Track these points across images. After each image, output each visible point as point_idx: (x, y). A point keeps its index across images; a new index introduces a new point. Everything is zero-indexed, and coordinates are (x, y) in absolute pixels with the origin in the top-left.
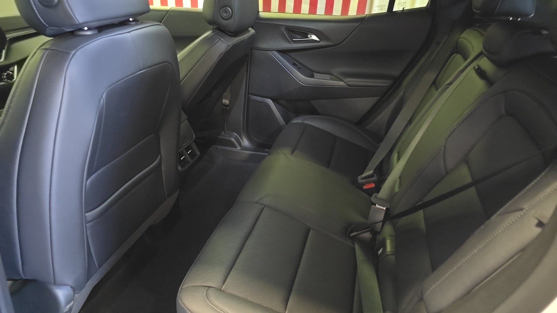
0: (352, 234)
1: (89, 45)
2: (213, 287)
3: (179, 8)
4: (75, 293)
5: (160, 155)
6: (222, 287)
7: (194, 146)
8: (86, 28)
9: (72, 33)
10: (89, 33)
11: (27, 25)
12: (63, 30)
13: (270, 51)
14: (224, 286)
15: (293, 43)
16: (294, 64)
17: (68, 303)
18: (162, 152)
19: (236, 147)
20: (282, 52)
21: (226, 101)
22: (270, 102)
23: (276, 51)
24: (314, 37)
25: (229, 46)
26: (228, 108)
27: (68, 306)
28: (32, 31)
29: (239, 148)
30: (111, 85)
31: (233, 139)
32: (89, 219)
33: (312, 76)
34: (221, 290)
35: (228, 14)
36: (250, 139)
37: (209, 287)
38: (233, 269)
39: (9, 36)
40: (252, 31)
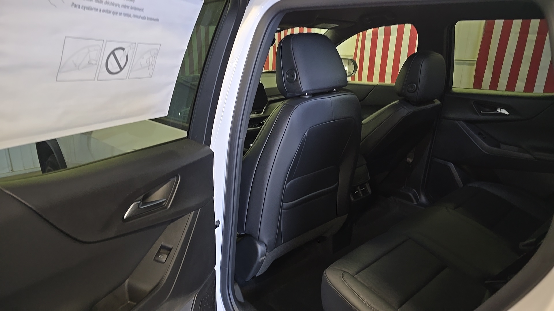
0: (486, 282)
1: (306, 103)
2: (349, 273)
3: (381, 84)
4: (267, 251)
5: (337, 183)
6: (355, 275)
7: (368, 186)
8: (306, 94)
9: (299, 96)
10: (308, 97)
11: (280, 93)
12: (295, 95)
13: (457, 120)
14: (356, 275)
15: (481, 115)
16: (479, 134)
17: (262, 256)
18: (339, 181)
19: (412, 202)
20: (469, 122)
21: (410, 160)
22: (451, 165)
23: (462, 121)
24: (503, 111)
25: (410, 112)
26: (411, 166)
27: (262, 258)
28: (283, 97)
29: (415, 203)
30: (312, 127)
31: (411, 194)
32: (284, 207)
33: (499, 147)
34: (354, 277)
35: (413, 89)
36: (427, 197)
37: (345, 272)
38: (367, 268)
39: (269, 99)
40: (437, 102)
